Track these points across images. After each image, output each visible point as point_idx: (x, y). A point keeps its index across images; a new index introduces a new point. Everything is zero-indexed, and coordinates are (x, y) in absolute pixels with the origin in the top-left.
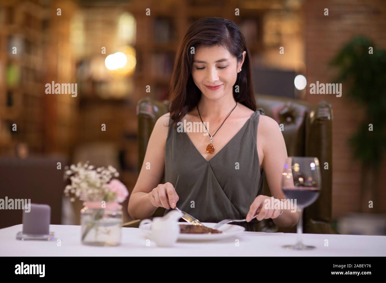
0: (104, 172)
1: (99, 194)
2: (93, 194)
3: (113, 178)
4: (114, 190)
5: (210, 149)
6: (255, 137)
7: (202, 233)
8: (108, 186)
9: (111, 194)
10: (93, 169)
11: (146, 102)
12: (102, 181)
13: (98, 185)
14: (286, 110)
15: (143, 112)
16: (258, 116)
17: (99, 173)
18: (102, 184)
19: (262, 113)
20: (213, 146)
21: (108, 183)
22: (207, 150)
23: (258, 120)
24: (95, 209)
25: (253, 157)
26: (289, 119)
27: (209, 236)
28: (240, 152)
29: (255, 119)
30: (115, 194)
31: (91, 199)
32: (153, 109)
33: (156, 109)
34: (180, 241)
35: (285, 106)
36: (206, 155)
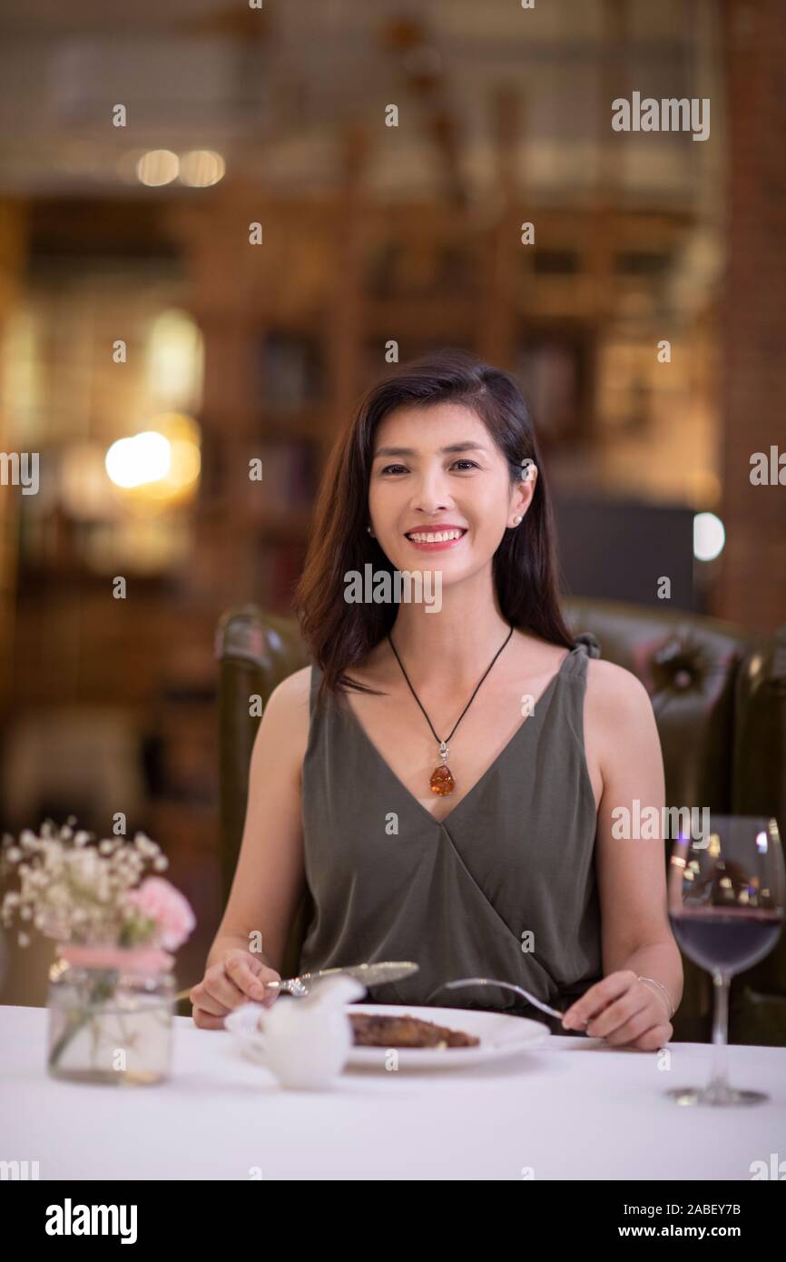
0: (121, 854)
1: (105, 921)
2: (88, 923)
3: (148, 871)
4: (153, 912)
5: (442, 780)
6: (578, 735)
7: (418, 1045)
8: (134, 896)
9: (141, 925)
10: (88, 844)
11: (245, 619)
12: (115, 881)
13: (104, 894)
14: (672, 651)
15: (233, 650)
16: (585, 665)
17: (108, 856)
18: (114, 890)
19: (594, 650)
20: (449, 774)
21: (136, 887)
22: (432, 786)
23: (585, 678)
24: (90, 971)
25: (577, 798)
26: (683, 679)
27: (441, 1054)
28: (538, 786)
29: (576, 676)
30: (154, 925)
31: (79, 938)
32: (266, 642)
33: (275, 641)
34: (352, 1068)
35: (673, 638)
36: (429, 803)
